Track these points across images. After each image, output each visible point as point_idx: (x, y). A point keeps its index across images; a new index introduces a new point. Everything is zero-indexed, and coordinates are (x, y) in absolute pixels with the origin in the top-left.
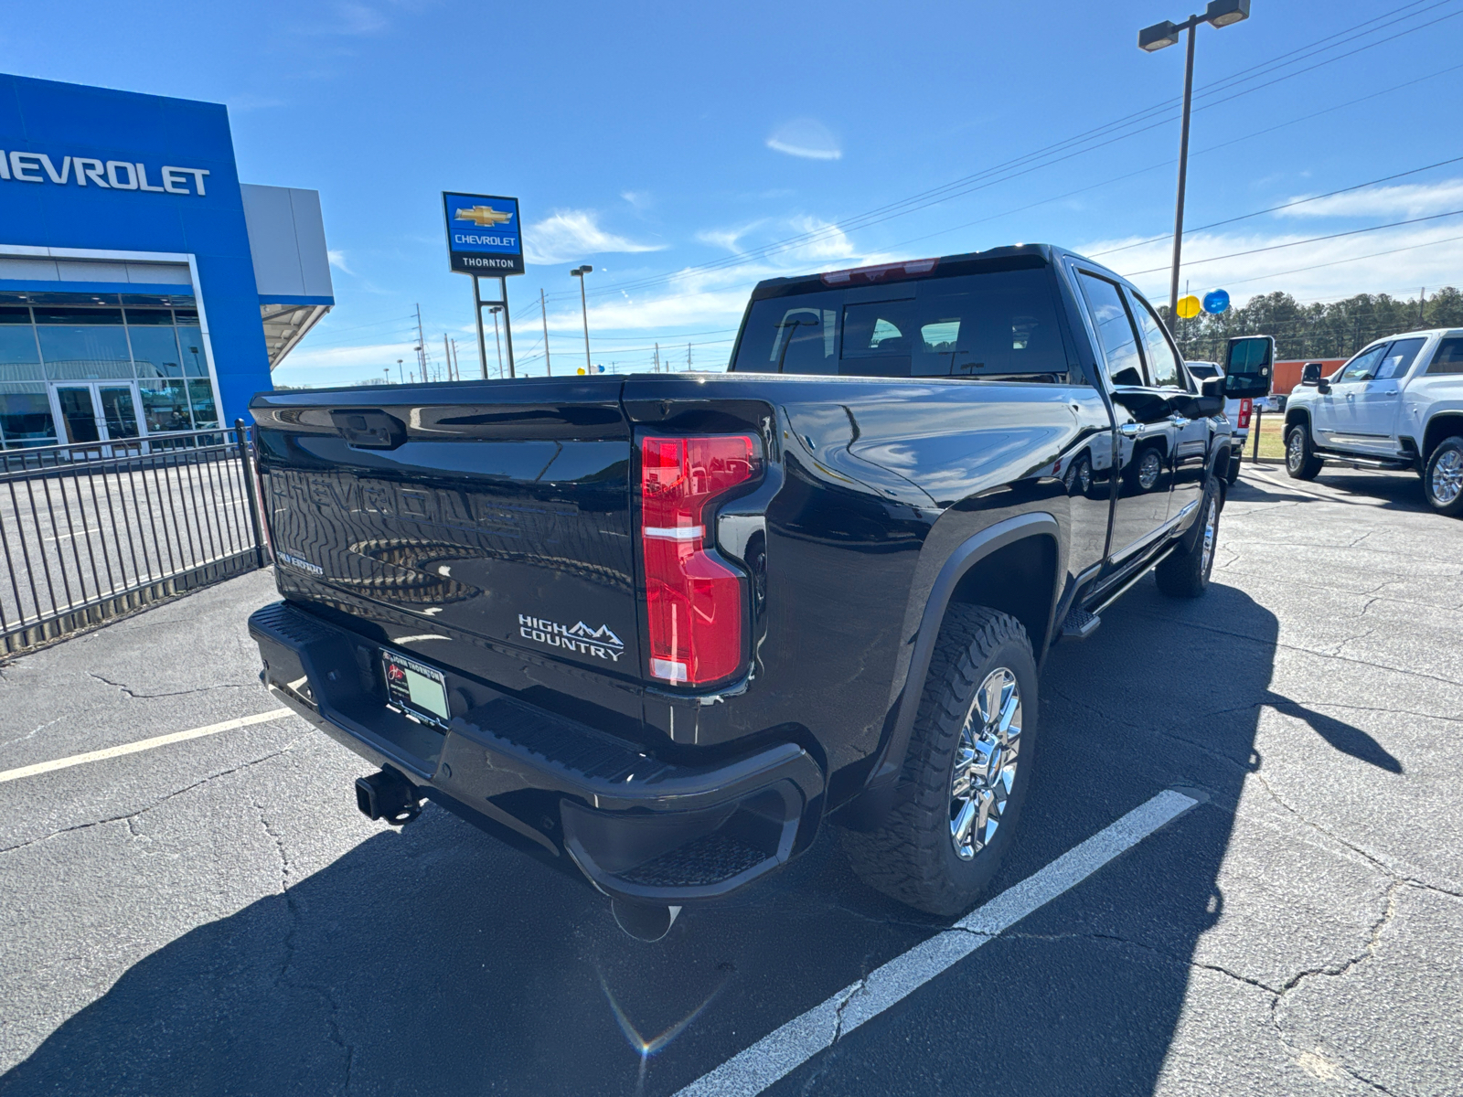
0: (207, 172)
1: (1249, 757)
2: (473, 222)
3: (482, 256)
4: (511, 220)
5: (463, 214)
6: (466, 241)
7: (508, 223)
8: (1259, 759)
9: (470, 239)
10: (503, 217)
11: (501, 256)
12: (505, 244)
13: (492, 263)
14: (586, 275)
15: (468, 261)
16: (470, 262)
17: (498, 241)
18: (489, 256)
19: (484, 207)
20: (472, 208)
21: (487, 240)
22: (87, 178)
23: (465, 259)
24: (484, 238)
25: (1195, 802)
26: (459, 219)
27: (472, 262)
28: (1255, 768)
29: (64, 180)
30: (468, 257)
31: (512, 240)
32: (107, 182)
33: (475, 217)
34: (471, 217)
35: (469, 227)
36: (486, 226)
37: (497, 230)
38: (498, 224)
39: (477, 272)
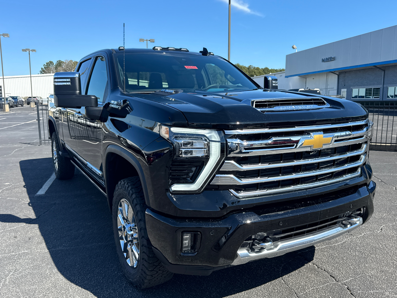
1: (31, 204)
8: (30, 205)
25: (37, 194)
28: (29, 204)
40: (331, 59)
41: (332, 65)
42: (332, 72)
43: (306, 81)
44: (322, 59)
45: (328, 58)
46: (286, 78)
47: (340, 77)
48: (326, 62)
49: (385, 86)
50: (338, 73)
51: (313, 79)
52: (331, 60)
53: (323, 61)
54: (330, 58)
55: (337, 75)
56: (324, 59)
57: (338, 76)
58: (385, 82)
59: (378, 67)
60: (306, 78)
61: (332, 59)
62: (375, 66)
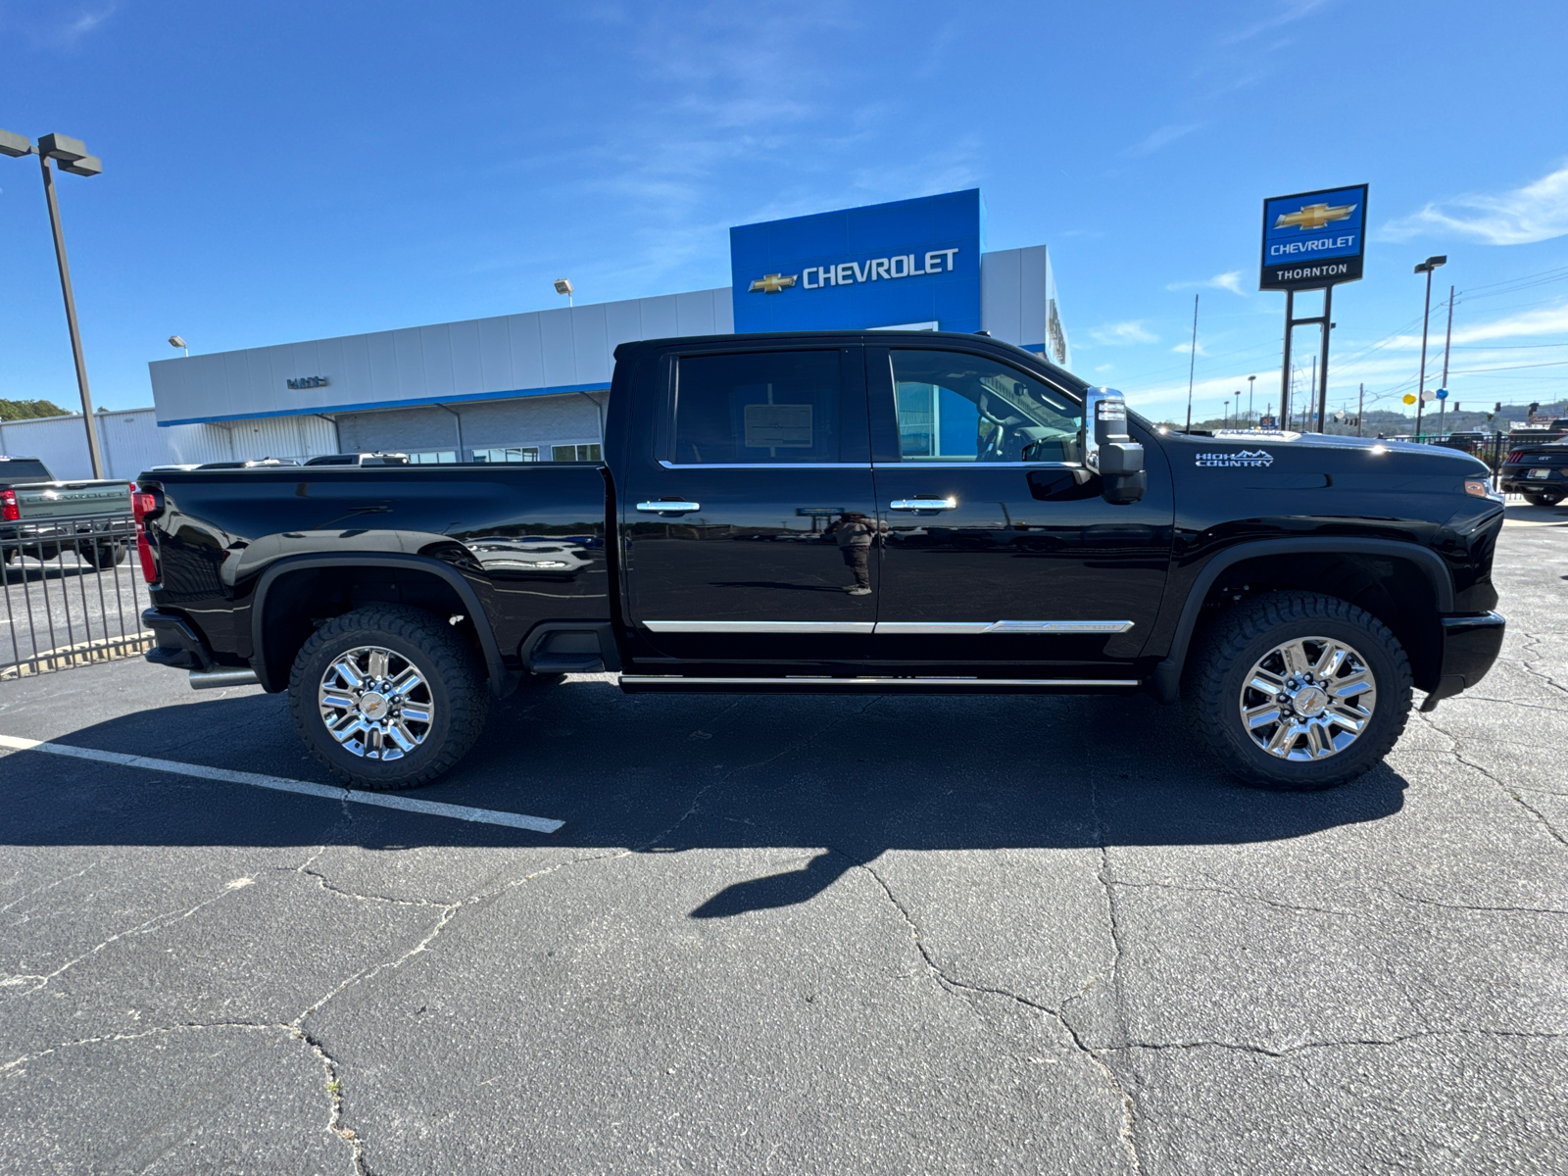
0: (956, 250)
2: (1299, 226)
3: (1302, 265)
4: (1353, 214)
5: (1284, 219)
6: (1285, 251)
7: (1347, 218)
9: (1290, 248)
10: (1340, 213)
11: (1329, 262)
12: (1339, 245)
13: (1317, 272)
14: (1437, 269)
15: (1283, 275)
16: (1286, 275)
17: (1329, 244)
18: (1311, 265)
19: (1315, 206)
20: (1299, 210)
21: (1314, 245)
22: (878, 273)
23: (1280, 273)
24: (1310, 243)
26: (1280, 227)
27: (1288, 275)
29: (864, 279)
30: (1284, 270)
31: (1350, 238)
32: (889, 274)
33: (1300, 221)
34: (1295, 221)
35: (1295, 234)
36: (1315, 228)
37: (1333, 229)
38: (1331, 222)
39: (1292, 286)
40: (316, 382)
41: (322, 398)
42: (320, 414)
43: (231, 438)
44: (289, 381)
45: (306, 378)
46: (163, 428)
47: (341, 429)
48: (301, 388)
49: (465, 448)
50: (333, 418)
51: (256, 431)
52: (317, 385)
53: (292, 385)
54: (313, 379)
55: (330, 423)
56: (293, 380)
57: (336, 423)
58: (464, 440)
59: (445, 407)
60: (230, 429)
61: (320, 383)
62: (438, 404)
